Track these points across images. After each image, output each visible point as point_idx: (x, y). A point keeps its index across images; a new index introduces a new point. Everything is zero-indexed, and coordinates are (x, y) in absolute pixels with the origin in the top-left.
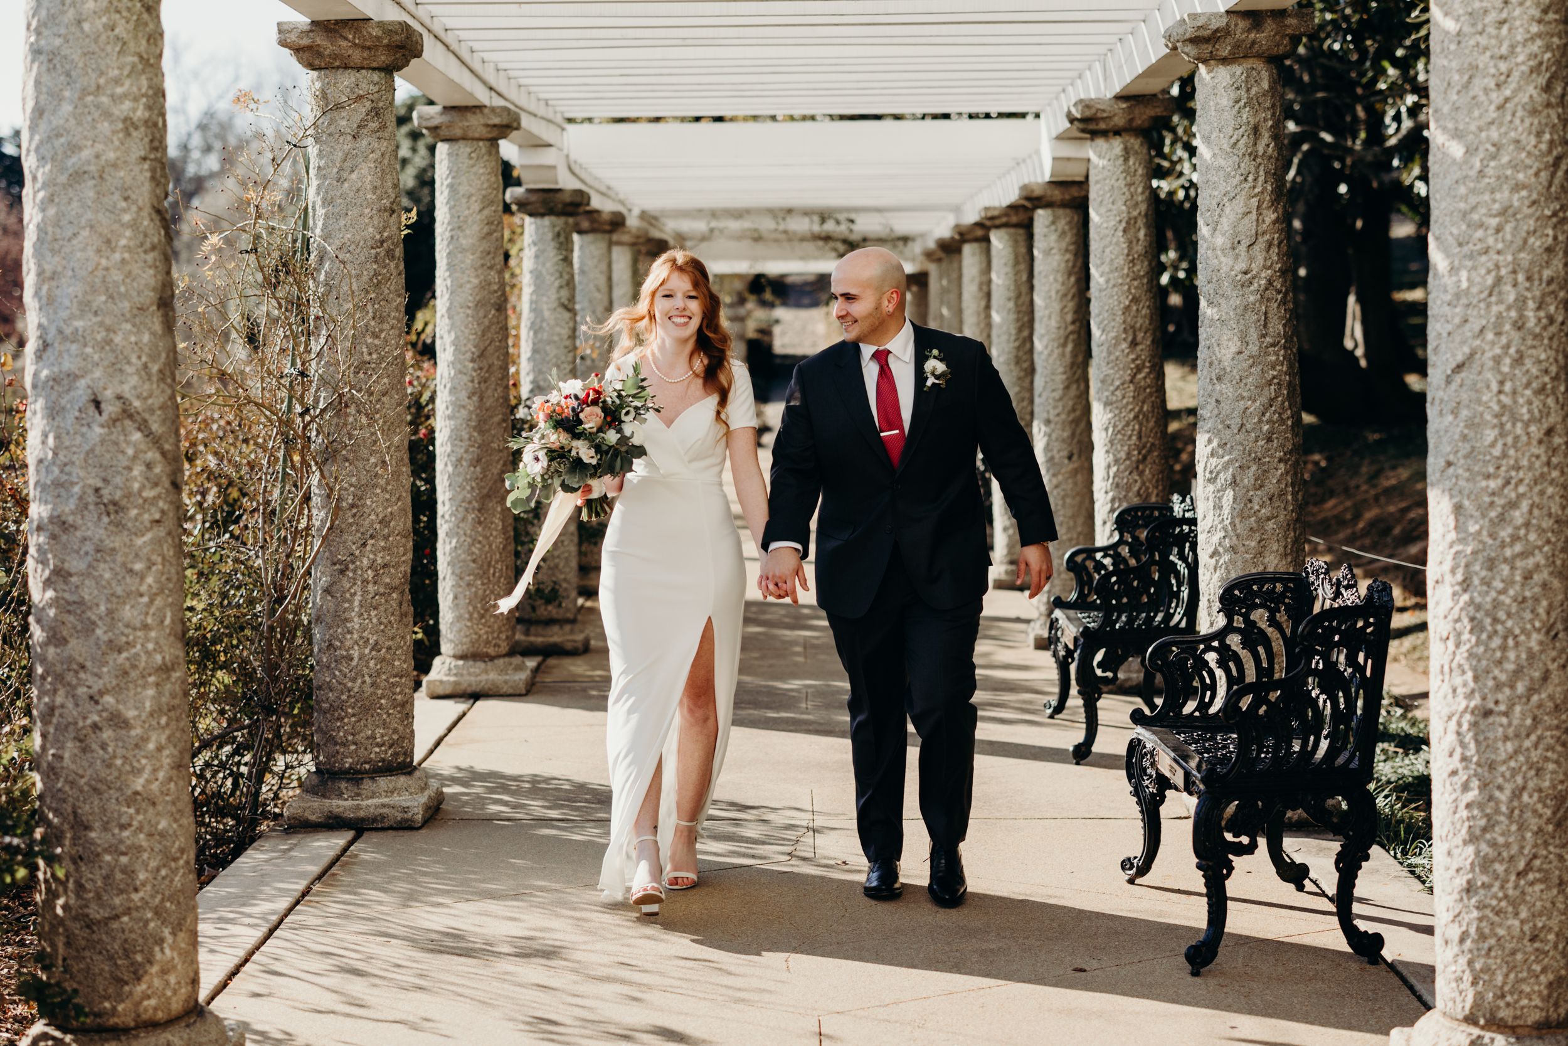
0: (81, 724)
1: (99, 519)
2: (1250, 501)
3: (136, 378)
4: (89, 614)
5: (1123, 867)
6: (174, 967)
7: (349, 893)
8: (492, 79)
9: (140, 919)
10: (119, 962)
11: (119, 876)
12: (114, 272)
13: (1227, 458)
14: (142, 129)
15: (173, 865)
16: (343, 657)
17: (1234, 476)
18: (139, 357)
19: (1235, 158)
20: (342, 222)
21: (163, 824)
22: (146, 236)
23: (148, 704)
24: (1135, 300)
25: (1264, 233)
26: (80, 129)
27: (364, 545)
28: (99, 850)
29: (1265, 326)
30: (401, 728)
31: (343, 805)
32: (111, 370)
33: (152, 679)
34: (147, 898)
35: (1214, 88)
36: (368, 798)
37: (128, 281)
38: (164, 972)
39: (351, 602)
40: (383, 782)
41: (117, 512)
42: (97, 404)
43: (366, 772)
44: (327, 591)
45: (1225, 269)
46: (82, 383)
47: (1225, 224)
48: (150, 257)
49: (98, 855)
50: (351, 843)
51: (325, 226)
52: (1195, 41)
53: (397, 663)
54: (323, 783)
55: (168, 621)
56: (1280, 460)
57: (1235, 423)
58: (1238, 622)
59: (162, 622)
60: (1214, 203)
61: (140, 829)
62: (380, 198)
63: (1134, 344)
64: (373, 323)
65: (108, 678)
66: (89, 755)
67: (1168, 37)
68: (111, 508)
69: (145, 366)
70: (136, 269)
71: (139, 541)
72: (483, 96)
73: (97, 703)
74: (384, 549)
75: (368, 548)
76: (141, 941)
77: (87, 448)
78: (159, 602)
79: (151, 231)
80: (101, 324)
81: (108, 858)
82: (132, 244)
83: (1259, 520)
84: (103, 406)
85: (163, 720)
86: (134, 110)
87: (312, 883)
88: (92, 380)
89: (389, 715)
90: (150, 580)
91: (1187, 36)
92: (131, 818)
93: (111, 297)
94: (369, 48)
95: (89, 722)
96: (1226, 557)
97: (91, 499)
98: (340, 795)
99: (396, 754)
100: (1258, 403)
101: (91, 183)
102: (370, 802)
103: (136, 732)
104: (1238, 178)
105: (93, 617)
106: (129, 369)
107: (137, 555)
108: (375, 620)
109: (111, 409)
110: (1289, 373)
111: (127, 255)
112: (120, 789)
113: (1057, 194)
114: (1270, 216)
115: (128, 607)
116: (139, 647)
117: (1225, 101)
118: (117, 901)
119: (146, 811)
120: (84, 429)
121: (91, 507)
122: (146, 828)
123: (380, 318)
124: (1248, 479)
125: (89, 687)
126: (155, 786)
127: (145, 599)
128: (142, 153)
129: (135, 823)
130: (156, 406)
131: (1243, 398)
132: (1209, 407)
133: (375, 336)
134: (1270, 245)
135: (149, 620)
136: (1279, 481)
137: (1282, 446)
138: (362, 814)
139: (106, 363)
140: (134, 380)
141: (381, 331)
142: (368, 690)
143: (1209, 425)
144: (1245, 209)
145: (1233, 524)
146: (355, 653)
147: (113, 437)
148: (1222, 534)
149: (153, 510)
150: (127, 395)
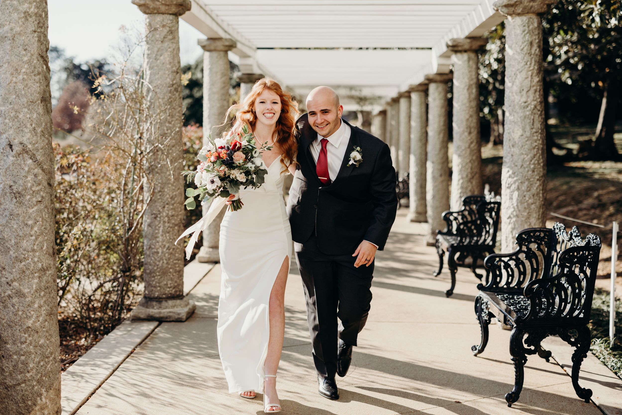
0: (3, 295)
1: (12, 200)
2: (525, 196)
3: (29, 134)
4: (7, 244)
5: (472, 349)
6: (47, 407)
7: (150, 353)
8: (226, 28)
9: (31, 385)
10: (20, 405)
11: (20, 365)
12: (19, 84)
13: (515, 179)
14: (34, 17)
15: (47, 360)
16: (155, 252)
17: (518, 186)
18: (31, 125)
19: (522, 55)
20: (157, 77)
21: (42, 341)
22: (35, 68)
23: (34, 286)
24: (471, 116)
25: (533, 86)
26: (3, 16)
27: (164, 207)
28: (11, 353)
29: (533, 124)
30: (178, 281)
31: (154, 311)
32: (18, 130)
33: (36, 275)
34: (33, 375)
35: (514, 26)
36: (164, 309)
37: (26, 89)
38: (42, 409)
39: (158, 230)
40: (171, 302)
41: (20, 197)
42: (11, 146)
43: (164, 298)
44: (149, 225)
45: (517, 101)
46: (4, 136)
47: (518, 82)
48: (37, 78)
49: (11, 356)
50: (156, 328)
51: (150, 78)
52: (507, 6)
53: (177, 255)
54: (147, 302)
55: (45, 248)
56: (538, 180)
57: (519, 164)
58: (524, 248)
59: (42, 248)
60: (513, 74)
61: (31, 344)
62: (172, 67)
63: (470, 133)
64: (169, 118)
65: (15, 274)
66: (7, 309)
67: (495, 5)
68: (17, 195)
69: (34, 129)
70: (30, 83)
71: (31, 211)
72: (222, 34)
73: (10, 285)
74: (172, 209)
75: (166, 208)
76: (30, 395)
77: (6, 167)
78: (40, 239)
79: (38, 66)
80: (13, 108)
81: (15, 357)
82: (28, 71)
83: (528, 205)
84: (13, 147)
85: (42, 293)
86: (30, 8)
87: (136, 347)
88: (9, 135)
89: (173, 275)
90: (36, 229)
91: (504, 4)
92: (26, 339)
93: (18, 96)
94: (168, 5)
95: (6, 294)
96: (514, 219)
97: (8, 190)
98: (153, 308)
99: (176, 291)
100: (529, 156)
101: (9, 42)
102: (165, 310)
103: (29, 299)
104: (523, 63)
105: (9, 246)
106: (26, 130)
107: (29, 217)
108: (168, 238)
109: (16, 148)
110: (543, 144)
111: (25, 77)
112: (21, 325)
113: (438, 78)
114: (536, 79)
115: (25, 241)
116: (30, 260)
117: (519, 31)
118: (19, 377)
119: (33, 336)
120: (5, 158)
121: (8, 194)
122: (33, 343)
123: (172, 116)
124: (524, 187)
125: (7, 278)
126: (38, 324)
127: (33, 238)
128: (34, 29)
129: (28, 341)
130: (40, 148)
131: (523, 154)
132: (508, 158)
133: (170, 123)
134: (536, 91)
135: (35, 248)
136: (537, 189)
137: (539, 174)
138: (162, 315)
139: (15, 127)
140: (28, 135)
141: (172, 121)
142: (165, 265)
143: (508, 165)
144: (526, 76)
145: (517, 206)
146: (160, 251)
147: (19, 162)
148: (513, 210)
149: (38, 196)
150: (25, 142)
